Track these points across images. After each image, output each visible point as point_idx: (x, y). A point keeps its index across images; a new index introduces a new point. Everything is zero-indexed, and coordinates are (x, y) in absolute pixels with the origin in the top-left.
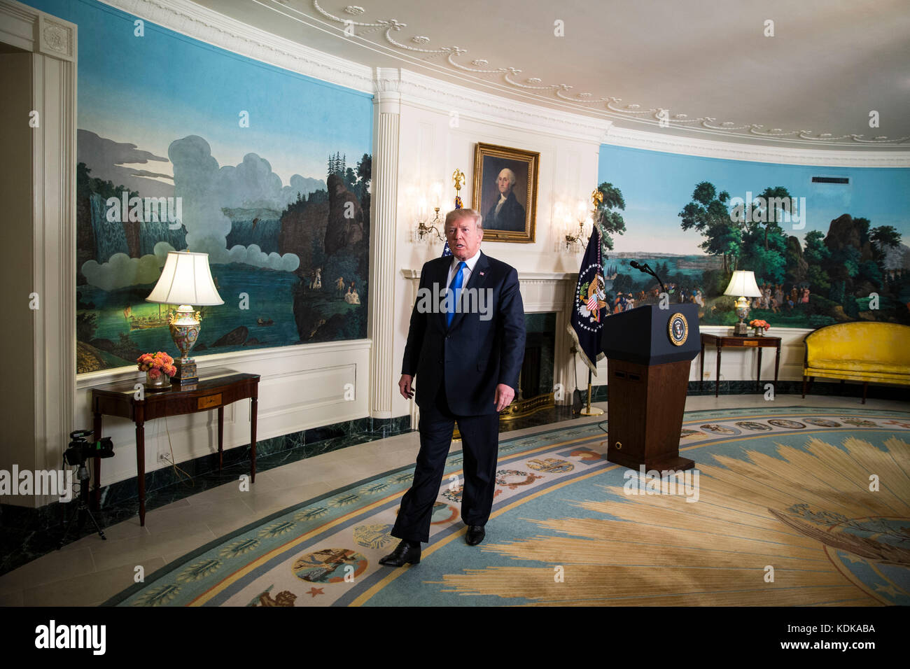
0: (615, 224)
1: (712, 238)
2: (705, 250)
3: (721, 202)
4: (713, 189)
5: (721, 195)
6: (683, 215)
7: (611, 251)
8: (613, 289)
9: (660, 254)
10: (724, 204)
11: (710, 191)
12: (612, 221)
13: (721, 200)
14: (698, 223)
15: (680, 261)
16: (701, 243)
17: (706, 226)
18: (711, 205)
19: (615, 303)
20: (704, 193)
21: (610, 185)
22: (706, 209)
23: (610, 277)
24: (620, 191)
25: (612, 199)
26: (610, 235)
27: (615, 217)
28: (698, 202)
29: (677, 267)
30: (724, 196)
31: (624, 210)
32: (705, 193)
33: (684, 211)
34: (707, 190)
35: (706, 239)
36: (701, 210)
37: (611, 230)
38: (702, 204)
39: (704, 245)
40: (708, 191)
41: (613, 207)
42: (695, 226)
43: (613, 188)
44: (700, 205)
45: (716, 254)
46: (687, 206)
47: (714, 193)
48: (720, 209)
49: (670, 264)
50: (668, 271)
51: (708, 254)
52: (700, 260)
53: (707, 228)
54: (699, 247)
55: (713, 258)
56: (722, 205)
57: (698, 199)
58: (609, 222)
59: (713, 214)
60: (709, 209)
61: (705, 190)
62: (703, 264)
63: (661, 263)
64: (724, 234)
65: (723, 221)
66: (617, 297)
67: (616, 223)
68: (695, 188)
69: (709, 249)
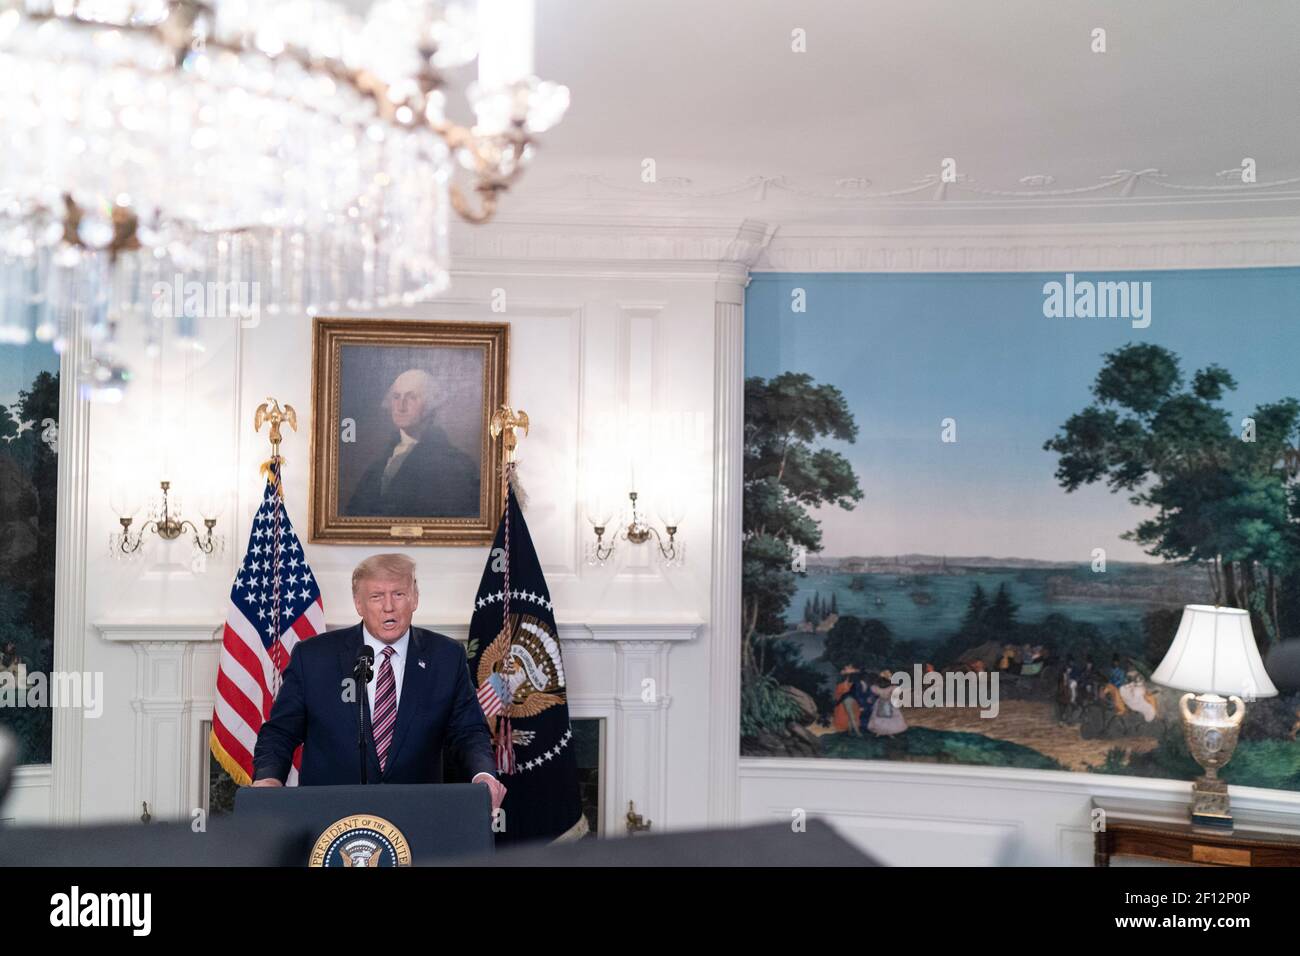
0: (824, 482)
1: (1175, 511)
2: (1150, 547)
3: (1203, 401)
4: (1169, 363)
5: (1199, 377)
6: (1060, 446)
7: (814, 555)
8: (826, 658)
9: (986, 559)
10: (1215, 405)
11: (1159, 368)
12: (814, 473)
13: (1200, 391)
14: (1119, 467)
15: (1059, 580)
16: (1133, 527)
17: (1150, 475)
18: (1165, 413)
19: (836, 696)
20: (1134, 377)
21: (804, 378)
22: (1145, 425)
23: (816, 625)
24: (838, 393)
25: (814, 416)
26: (810, 511)
27: (824, 461)
28: (1114, 405)
29: (1047, 599)
30: (1211, 382)
31: (852, 442)
32: (1139, 376)
33: (1064, 434)
34: (1148, 366)
35: (1152, 513)
36: (1128, 429)
37: (812, 499)
38: (1130, 410)
39: (1146, 532)
40: (1152, 372)
41: (818, 436)
42: (1106, 478)
43: (814, 385)
44: (1124, 413)
45: (1193, 560)
46: (1076, 418)
47: (1174, 375)
48: (1199, 422)
49: (1020, 591)
50: (1015, 608)
51: (1159, 560)
52: (1133, 578)
53: (1152, 480)
54: (1126, 536)
55: (1183, 571)
56: (1206, 409)
57: (1112, 396)
58: (806, 478)
59: (1174, 437)
60: (1155, 424)
61: (1138, 367)
62: (1143, 589)
63: (990, 587)
64: (1219, 497)
65: (1212, 458)
66: (843, 679)
67: (829, 478)
68: (1102, 364)
69: (1165, 545)
